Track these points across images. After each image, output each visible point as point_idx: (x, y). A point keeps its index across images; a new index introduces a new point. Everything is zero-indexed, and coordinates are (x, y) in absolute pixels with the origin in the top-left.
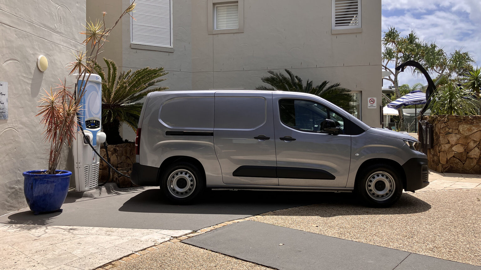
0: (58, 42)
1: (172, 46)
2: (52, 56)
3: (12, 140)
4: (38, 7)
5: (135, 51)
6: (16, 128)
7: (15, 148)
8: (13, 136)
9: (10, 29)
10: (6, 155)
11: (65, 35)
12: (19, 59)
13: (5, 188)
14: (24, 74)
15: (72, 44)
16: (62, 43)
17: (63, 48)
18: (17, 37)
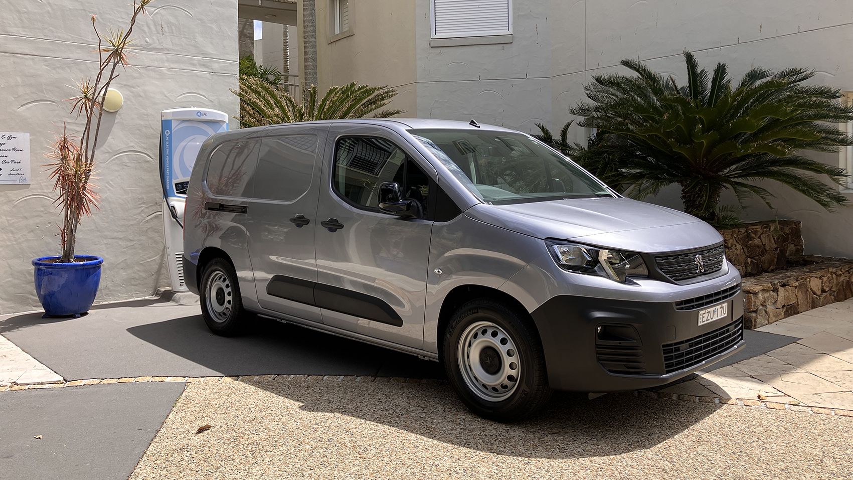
0: (156, 64)
1: (511, 32)
2: (139, 87)
3: (42, 211)
4: (102, 19)
5: (438, 50)
6: (50, 196)
7: (49, 223)
8: (43, 206)
9: (32, 59)
10: (29, 232)
11: (174, 50)
12: (54, 99)
13: (27, 276)
14: (67, 119)
15: (195, 62)
16: (166, 64)
17: (169, 71)
18: (49, 68)
